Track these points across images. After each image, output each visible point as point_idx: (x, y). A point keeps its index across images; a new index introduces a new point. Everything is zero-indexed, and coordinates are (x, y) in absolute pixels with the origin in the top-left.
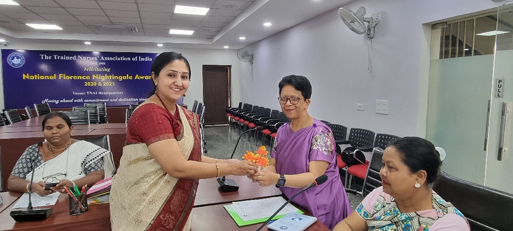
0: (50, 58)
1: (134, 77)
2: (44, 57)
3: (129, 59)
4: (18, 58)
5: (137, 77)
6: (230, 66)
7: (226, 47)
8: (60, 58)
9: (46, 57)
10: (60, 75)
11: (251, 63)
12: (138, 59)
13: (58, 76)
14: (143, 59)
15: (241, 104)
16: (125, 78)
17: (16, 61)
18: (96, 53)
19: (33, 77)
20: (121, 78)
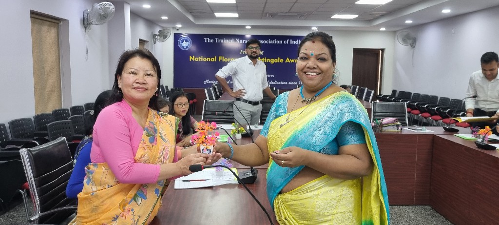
0: (212, 41)
1: (285, 60)
2: (207, 40)
3: (281, 42)
4: (186, 41)
5: (288, 60)
6: (383, 50)
7: (383, 29)
8: (220, 41)
9: (209, 41)
10: (220, 57)
11: (413, 46)
12: (289, 42)
13: (217, 59)
14: (294, 42)
15: (394, 92)
16: (276, 61)
17: (185, 44)
18: (248, 36)
19: (198, 58)
20: (272, 61)
